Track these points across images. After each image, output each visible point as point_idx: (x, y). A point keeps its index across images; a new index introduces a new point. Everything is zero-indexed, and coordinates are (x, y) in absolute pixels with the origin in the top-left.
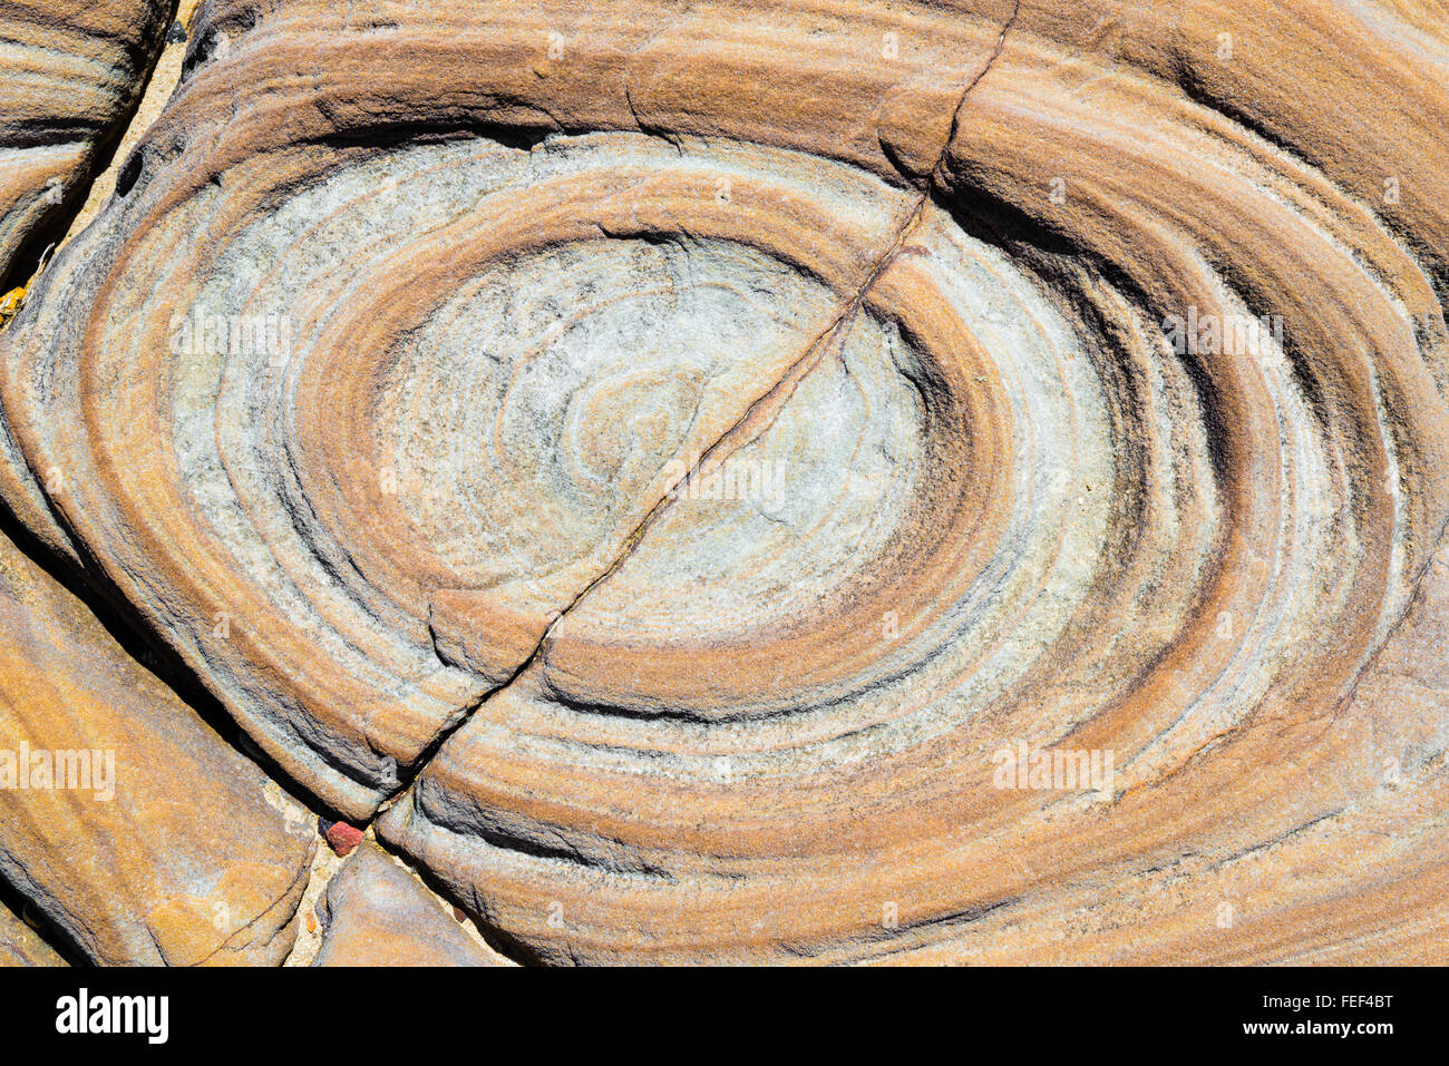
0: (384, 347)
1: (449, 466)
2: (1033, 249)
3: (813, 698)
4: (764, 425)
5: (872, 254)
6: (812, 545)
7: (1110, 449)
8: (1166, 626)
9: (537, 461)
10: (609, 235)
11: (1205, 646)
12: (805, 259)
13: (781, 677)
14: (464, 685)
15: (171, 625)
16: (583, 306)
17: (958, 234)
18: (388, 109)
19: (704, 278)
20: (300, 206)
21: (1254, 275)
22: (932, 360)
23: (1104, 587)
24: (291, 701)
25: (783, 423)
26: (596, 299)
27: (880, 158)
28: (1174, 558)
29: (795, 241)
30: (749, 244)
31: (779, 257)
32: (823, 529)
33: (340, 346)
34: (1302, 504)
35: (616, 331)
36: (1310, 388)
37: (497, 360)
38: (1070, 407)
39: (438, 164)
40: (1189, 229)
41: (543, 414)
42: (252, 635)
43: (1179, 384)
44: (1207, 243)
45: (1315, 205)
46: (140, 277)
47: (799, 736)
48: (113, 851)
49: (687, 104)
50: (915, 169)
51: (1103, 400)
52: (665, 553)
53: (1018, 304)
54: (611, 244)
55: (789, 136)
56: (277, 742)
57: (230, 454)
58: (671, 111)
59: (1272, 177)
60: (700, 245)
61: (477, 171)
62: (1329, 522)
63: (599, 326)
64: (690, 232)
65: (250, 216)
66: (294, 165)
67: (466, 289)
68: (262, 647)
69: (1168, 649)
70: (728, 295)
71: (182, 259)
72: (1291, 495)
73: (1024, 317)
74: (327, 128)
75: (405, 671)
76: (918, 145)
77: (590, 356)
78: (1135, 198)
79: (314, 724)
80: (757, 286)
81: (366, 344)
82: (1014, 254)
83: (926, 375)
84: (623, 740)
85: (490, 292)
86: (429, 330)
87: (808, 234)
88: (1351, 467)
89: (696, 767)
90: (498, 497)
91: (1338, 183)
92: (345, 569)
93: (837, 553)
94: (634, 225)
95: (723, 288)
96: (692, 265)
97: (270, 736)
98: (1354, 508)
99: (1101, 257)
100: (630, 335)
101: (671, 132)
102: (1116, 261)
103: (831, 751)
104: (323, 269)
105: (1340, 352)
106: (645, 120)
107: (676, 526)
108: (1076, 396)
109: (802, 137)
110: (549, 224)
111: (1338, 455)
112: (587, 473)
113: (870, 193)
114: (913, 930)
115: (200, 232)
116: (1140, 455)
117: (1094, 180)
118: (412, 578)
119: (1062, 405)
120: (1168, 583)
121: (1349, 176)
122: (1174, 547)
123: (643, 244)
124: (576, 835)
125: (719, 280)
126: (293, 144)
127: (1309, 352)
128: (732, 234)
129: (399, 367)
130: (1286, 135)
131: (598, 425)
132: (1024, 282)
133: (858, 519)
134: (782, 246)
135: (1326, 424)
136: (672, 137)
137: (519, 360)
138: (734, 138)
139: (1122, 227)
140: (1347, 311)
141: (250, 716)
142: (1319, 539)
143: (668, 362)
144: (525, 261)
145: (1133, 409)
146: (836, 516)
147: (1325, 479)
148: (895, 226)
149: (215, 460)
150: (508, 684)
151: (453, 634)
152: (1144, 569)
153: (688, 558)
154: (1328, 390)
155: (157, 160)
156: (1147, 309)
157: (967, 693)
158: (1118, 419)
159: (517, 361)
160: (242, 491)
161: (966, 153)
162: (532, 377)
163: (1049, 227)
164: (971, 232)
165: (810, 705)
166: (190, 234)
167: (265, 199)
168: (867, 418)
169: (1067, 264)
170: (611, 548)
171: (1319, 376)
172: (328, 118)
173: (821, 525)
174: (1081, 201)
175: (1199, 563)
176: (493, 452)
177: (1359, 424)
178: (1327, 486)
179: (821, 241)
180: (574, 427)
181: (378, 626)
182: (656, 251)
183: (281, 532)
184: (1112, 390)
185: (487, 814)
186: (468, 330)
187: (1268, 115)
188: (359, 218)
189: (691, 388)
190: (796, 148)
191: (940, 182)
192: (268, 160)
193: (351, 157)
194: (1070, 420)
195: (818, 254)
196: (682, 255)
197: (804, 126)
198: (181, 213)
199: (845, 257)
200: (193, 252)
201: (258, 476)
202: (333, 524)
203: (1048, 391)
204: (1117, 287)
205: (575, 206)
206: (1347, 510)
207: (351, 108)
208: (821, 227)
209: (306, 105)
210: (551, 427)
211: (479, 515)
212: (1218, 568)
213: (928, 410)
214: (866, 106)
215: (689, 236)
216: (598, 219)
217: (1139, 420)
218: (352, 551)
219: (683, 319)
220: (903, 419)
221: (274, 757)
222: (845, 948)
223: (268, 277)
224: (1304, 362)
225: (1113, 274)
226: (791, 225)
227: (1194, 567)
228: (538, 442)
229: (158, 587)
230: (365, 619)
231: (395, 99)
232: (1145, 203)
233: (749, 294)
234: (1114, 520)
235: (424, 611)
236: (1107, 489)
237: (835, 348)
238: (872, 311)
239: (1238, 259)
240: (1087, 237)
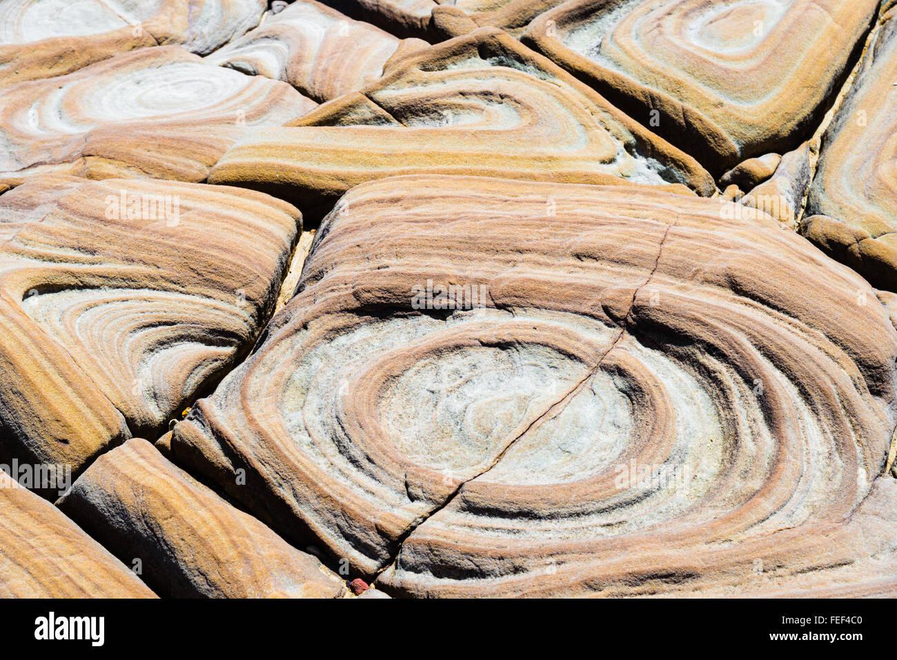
0: (383, 380)
1: (412, 430)
2: (674, 347)
3: (591, 507)
4: (558, 412)
5: (602, 350)
6: (584, 459)
7: (719, 426)
8: (756, 484)
9: (452, 431)
10: (483, 344)
11: (775, 490)
12: (572, 351)
13: (574, 496)
14: (422, 507)
15: (281, 485)
16: (471, 373)
17: (640, 346)
18: (385, 296)
19: (526, 362)
20: (342, 340)
21: (774, 349)
22: (633, 379)
23: (723, 474)
24: (338, 512)
25: (567, 412)
26: (477, 371)
27: (603, 314)
28: (755, 459)
29: (567, 344)
30: (546, 345)
31: (560, 351)
32: (589, 453)
33: (363, 378)
34: (812, 446)
35: (486, 383)
36: (808, 399)
37: (433, 392)
38: (699, 409)
39: (404, 325)
40: (743, 330)
41: (455, 413)
42: (321, 485)
43: (747, 394)
44: (751, 337)
45: (797, 331)
46: (269, 363)
47: (584, 524)
48: (252, 567)
49: (516, 293)
50: (619, 316)
51: (714, 407)
52: (515, 460)
53: (669, 370)
54: (484, 349)
55: (561, 306)
56: (329, 537)
57: (309, 424)
58: (510, 296)
59: (777, 320)
60: (524, 347)
61: (422, 327)
62: (827, 455)
63: (480, 381)
64: (520, 341)
65: (320, 340)
66: (341, 321)
67: (418, 364)
68: (326, 489)
69: (757, 492)
70: (537, 368)
71: (290, 356)
72: (806, 441)
73: (673, 375)
74: (357, 304)
75: (393, 502)
76: (619, 306)
77: (476, 392)
78: (716, 318)
79: (350, 522)
80: (551, 365)
81: (375, 378)
82: (665, 351)
83: (631, 388)
84: (500, 526)
85: (430, 367)
86: (402, 379)
87: (573, 342)
88: (833, 432)
89: (536, 535)
90: (434, 443)
91: (807, 324)
92: (365, 463)
93: (596, 461)
94: (494, 340)
95: (535, 365)
96: (520, 356)
97: (326, 534)
98: (837, 449)
99: (705, 342)
100: (494, 385)
101: (509, 306)
102: (711, 342)
103: (600, 530)
104: (352, 360)
105: (818, 381)
106: (497, 302)
107: (519, 450)
108: (701, 405)
109: (566, 306)
110: (456, 339)
111: (825, 426)
112: (477, 434)
113: (599, 329)
114: (648, 581)
115: (298, 346)
116: (734, 423)
117: (698, 312)
118: (397, 463)
119: (695, 408)
120: (754, 468)
121: (810, 320)
122: (754, 454)
123: (498, 350)
124: (480, 559)
125: (534, 362)
126: (341, 311)
127: (804, 381)
128: (539, 341)
129: (389, 392)
130: (780, 305)
131: (481, 415)
132: (672, 363)
133: (605, 449)
134: (562, 346)
135: (817, 414)
136: (510, 309)
137: (443, 392)
138: (538, 308)
139: (713, 330)
140: (819, 366)
141: (317, 524)
142: (823, 462)
143: (512, 392)
144: (445, 354)
145: (728, 406)
146: (595, 448)
147: (821, 438)
148: (612, 341)
149: (303, 426)
150: (443, 506)
151: (417, 482)
152: (741, 464)
153: (527, 463)
154: (816, 398)
155: (276, 328)
156: (728, 363)
157: (664, 511)
158: (722, 412)
159: (442, 392)
160: (315, 437)
161: (640, 303)
162: (449, 399)
163: (680, 332)
164: (645, 346)
165: (589, 510)
166: (292, 348)
167: (327, 334)
168: (605, 410)
169: (690, 349)
170: (490, 462)
171: (811, 392)
172: (358, 300)
173: (588, 451)
174: (693, 319)
175: (767, 461)
176: (432, 425)
177: (833, 412)
178: (823, 441)
179: (578, 345)
180: (469, 416)
181: (380, 485)
182: (504, 354)
183: (333, 453)
184: (717, 401)
185: (435, 552)
186: (420, 381)
187: (771, 297)
188: (369, 344)
189: (523, 403)
190: (565, 311)
191: (630, 320)
192: (330, 317)
193: (366, 320)
194: (699, 414)
195: (578, 349)
196: (516, 353)
197: (568, 302)
198: (289, 340)
199: (590, 351)
200: (294, 353)
201: (323, 432)
202: (360, 443)
203: (687, 403)
204: (713, 356)
205: (467, 333)
206: (834, 450)
207: (369, 295)
208: (578, 340)
209: (349, 294)
210: (459, 419)
211: (426, 448)
212: (776, 462)
213: (633, 404)
214: (595, 295)
215: (519, 343)
216: (478, 337)
217: (731, 409)
218: (369, 452)
219: (517, 379)
220: (622, 410)
221: (328, 543)
222: (616, 586)
223: (327, 365)
224: (803, 386)
225: (712, 350)
226: (565, 338)
227: (765, 463)
228: (453, 424)
229: (277, 466)
230: (373, 482)
231: (388, 291)
232: (721, 321)
233: (547, 368)
234: (725, 451)
235: (402, 477)
236: (721, 440)
237: (588, 385)
238: (604, 368)
239: (765, 342)
240: (698, 334)
